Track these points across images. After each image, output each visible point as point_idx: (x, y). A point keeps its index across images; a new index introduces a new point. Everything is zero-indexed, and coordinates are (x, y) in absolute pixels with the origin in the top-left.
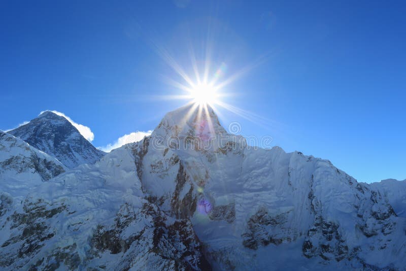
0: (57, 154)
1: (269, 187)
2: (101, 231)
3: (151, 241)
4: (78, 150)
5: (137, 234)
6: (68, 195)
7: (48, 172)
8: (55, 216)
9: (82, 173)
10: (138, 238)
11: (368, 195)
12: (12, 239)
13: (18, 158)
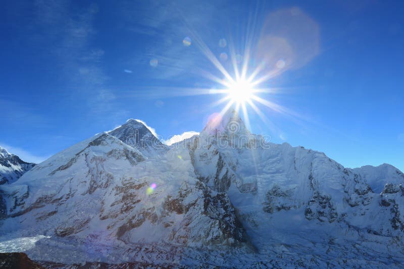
1: (281, 171)
2: (170, 199)
3: (203, 207)
5: (193, 202)
6: (148, 175)
7: (134, 159)
8: (140, 188)
9: (156, 161)
10: (194, 204)
11: (352, 177)
12: (116, 202)
13: (115, 150)
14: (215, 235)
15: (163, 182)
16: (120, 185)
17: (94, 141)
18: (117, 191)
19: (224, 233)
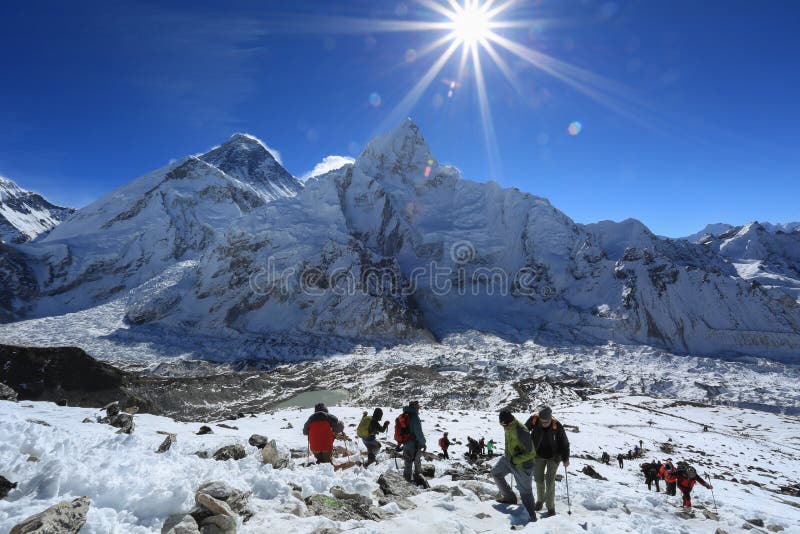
1: (481, 225)
7: (245, 202)
8: (260, 250)
12: (221, 271)
13: (215, 188)
14: (377, 319)
15: (294, 240)
16: (227, 245)
17: (174, 171)
18: (221, 254)
19: (390, 317)
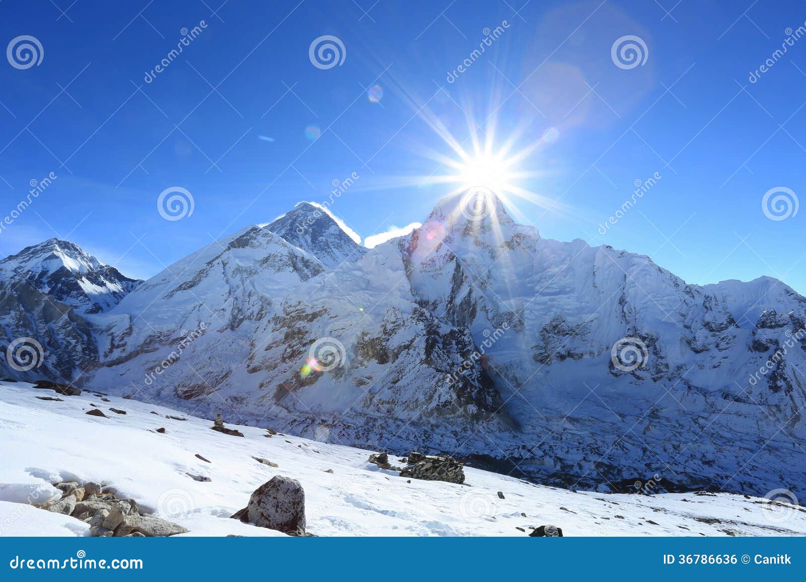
0: (315, 251)
1: (568, 290)
2: (366, 338)
3: (423, 352)
4: (338, 247)
5: (407, 343)
6: (328, 297)
7: (306, 271)
8: (316, 320)
9: (343, 273)
10: (407, 347)
11: (700, 300)
12: (275, 343)
13: (275, 256)
14: (443, 399)
16: (281, 314)
17: (237, 240)
18: (276, 324)
19: (459, 396)
